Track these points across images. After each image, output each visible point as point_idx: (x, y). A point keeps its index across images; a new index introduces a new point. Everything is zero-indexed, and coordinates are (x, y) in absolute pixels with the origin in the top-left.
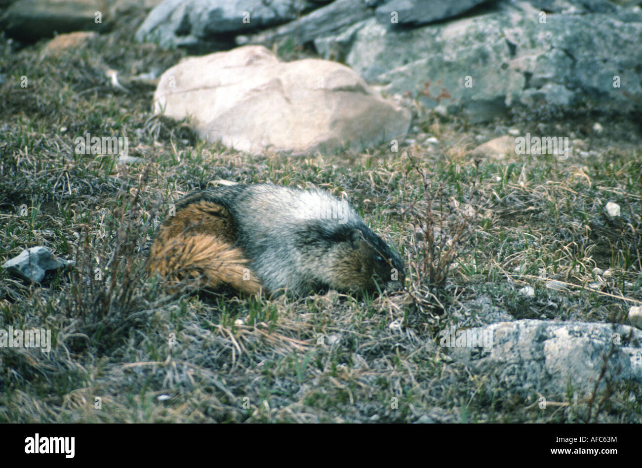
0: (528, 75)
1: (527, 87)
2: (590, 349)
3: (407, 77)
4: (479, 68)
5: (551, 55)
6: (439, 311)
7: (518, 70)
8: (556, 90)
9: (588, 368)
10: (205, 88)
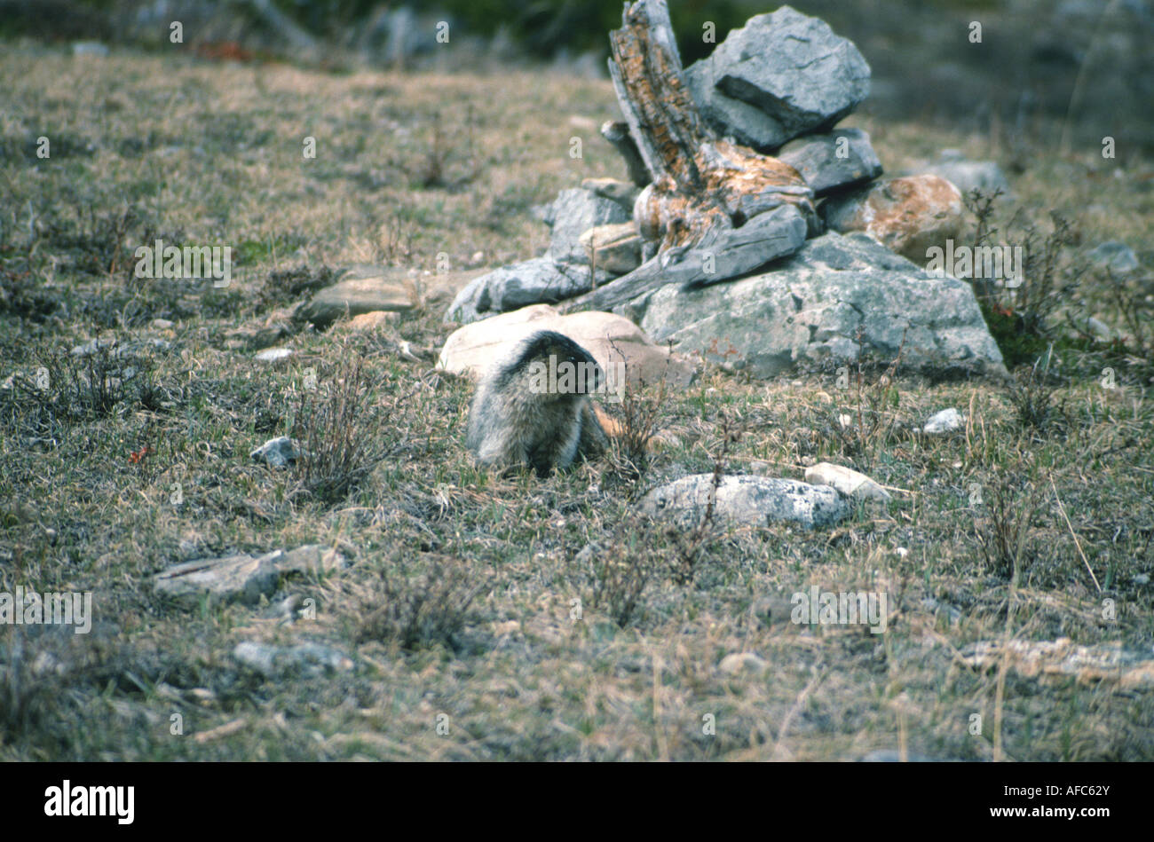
0: (813, 329)
1: (812, 340)
2: (755, 492)
3: (695, 335)
4: (764, 323)
5: (837, 308)
6: (635, 477)
7: (803, 324)
8: (842, 344)
9: (752, 508)
10: (487, 344)
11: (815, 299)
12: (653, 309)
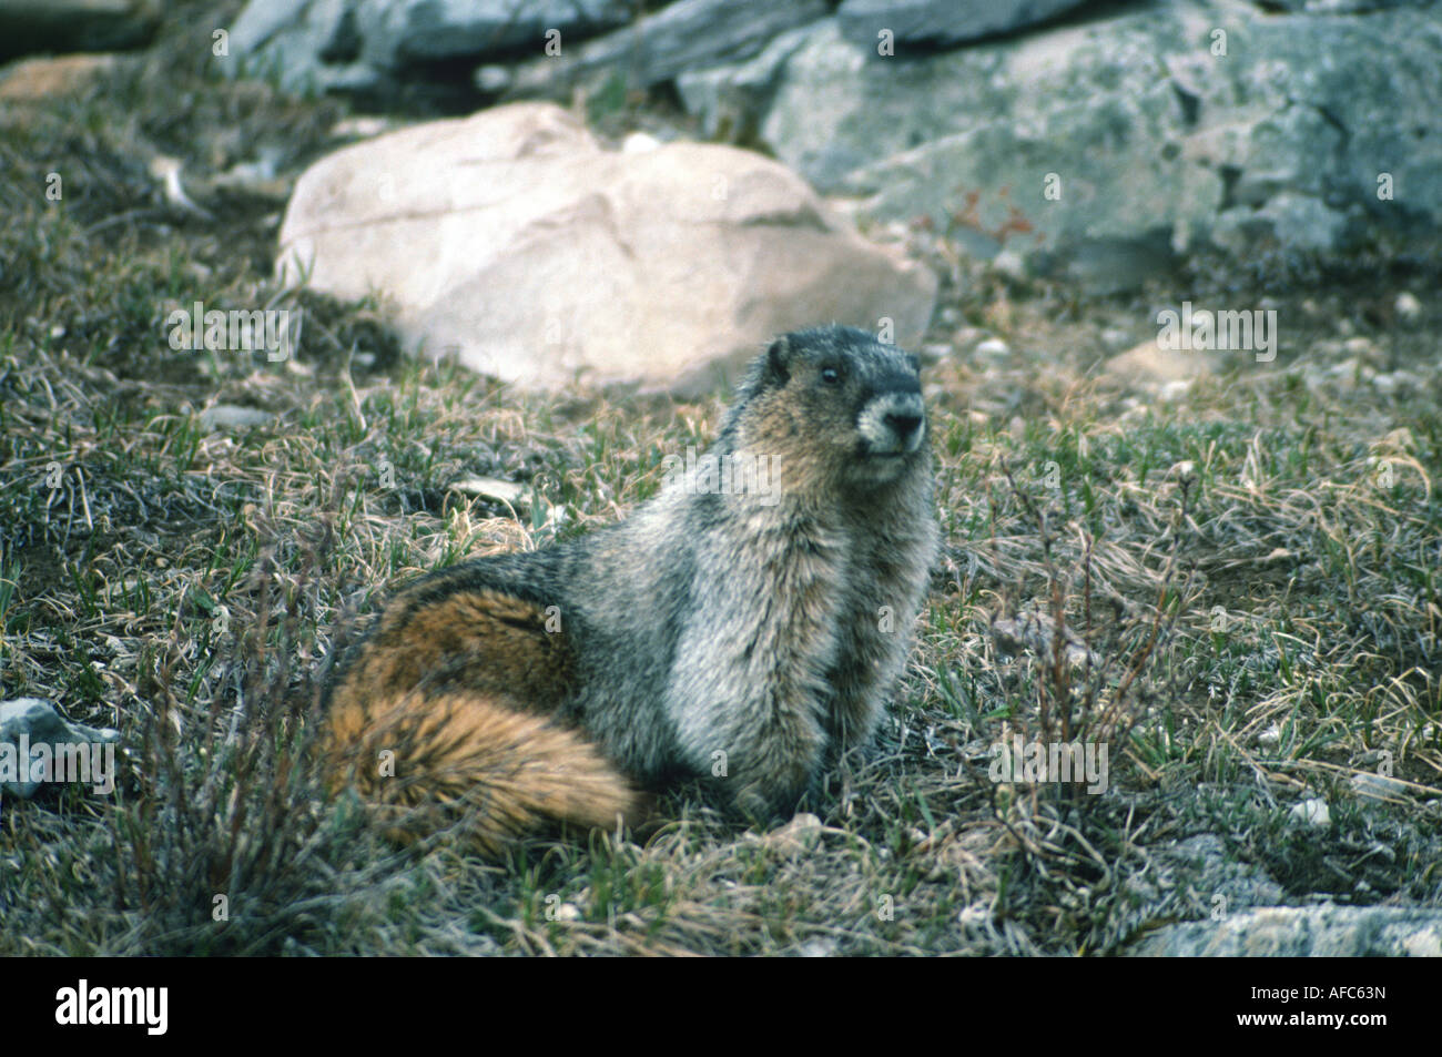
0: (1230, 175)
1: (1228, 203)
3: (919, 178)
4: (1104, 157)
5: (1288, 122)
7: (1204, 162)
8: (1300, 212)
10: (413, 215)
11: (1230, 96)
12: (795, 96)
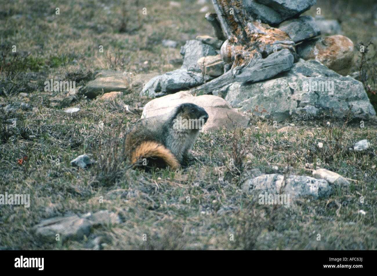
0: (299, 102)
1: (298, 107)
2: (293, 183)
3: (249, 104)
4: (278, 99)
5: (308, 93)
6: (238, 174)
7: (294, 100)
8: (310, 108)
9: (292, 190)
11: (299, 89)
12: (230, 92)
